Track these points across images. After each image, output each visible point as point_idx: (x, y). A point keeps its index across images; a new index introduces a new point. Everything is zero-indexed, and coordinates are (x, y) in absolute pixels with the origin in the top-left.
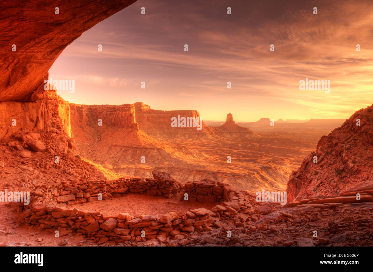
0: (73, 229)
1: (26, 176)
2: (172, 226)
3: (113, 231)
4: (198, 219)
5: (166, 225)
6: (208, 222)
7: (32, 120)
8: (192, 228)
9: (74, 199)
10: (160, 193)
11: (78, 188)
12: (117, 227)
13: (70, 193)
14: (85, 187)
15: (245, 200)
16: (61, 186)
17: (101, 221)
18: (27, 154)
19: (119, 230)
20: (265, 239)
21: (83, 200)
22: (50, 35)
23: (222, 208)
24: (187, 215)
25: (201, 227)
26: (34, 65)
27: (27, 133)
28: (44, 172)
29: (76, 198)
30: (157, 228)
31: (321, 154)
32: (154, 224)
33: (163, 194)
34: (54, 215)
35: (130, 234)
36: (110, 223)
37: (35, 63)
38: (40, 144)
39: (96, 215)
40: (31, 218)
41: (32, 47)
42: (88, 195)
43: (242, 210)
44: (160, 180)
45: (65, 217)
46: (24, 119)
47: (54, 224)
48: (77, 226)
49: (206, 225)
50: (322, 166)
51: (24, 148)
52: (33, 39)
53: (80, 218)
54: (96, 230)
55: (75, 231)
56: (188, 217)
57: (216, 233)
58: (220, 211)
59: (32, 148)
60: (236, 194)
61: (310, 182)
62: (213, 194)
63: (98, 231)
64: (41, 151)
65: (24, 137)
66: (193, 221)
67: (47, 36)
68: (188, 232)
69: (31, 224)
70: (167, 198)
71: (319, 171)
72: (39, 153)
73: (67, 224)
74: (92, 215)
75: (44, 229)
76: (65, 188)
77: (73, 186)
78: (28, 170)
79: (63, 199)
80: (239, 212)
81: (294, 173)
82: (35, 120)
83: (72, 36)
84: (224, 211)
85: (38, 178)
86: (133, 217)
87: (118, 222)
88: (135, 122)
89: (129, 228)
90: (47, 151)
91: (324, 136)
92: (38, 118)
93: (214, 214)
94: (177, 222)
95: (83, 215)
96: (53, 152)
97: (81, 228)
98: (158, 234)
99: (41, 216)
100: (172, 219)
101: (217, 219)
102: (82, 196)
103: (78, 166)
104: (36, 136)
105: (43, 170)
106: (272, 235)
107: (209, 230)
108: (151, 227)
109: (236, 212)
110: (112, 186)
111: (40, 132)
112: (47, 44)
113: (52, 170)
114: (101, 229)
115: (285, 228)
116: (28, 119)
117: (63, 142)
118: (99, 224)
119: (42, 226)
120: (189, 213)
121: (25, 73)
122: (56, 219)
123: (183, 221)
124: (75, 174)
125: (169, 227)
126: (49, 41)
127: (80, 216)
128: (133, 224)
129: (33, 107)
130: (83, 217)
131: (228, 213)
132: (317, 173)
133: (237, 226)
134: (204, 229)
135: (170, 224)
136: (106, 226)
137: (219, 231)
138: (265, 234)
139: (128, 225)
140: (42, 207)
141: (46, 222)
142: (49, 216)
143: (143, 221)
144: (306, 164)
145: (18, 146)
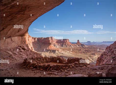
7: (24, 41)
9: (36, 63)
13: (35, 61)
14: (39, 60)
31: (107, 52)
33: (61, 62)
38: (26, 48)
41: (25, 21)
42: (40, 62)
46: (22, 41)
50: (107, 56)
59: (24, 49)
61: (104, 61)
64: (26, 50)
67: (29, 18)
71: (106, 57)
78: (23, 55)
81: (99, 58)
88: (50, 42)
91: (108, 47)
102: (38, 62)
126: (30, 20)
129: (24, 38)
132: (106, 58)
144: (102, 55)
145: (20, 48)
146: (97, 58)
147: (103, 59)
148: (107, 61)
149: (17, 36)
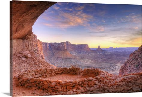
0: (38, 87)
1: (23, 67)
2: (79, 85)
3: (54, 88)
4: (89, 81)
5: (76, 84)
6: (93, 83)
7: (26, 46)
8: (87, 85)
9: (41, 76)
10: (74, 73)
11: (43, 72)
12: (56, 85)
13: (40, 74)
14: (45, 71)
15: (107, 74)
16: (36, 71)
17: (50, 83)
18: (24, 59)
19: (57, 87)
20: (117, 88)
21: (44, 76)
22: (32, 11)
23: (98, 77)
24: (85, 80)
25: (90, 85)
26: (26, 24)
27: (25, 51)
28: (30, 66)
29: (42, 75)
30: (72, 85)
31: (131, 60)
32: (71, 84)
33: (75, 73)
34: (31, 81)
35: (61, 88)
36: (53, 84)
37: (27, 23)
38: (29, 56)
39: (48, 81)
40: (21, 83)
41: (25, 16)
42: (47, 74)
43: (106, 78)
44: (74, 68)
45: (35, 82)
46: (23, 46)
47: (31, 85)
48: (40, 85)
49: (92, 84)
50: (131, 64)
51: (23, 57)
52: (25, 12)
53: (41, 82)
54: (48, 87)
55: (39, 88)
56: (85, 81)
57: (97, 87)
58: (97, 78)
59: (26, 57)
60: (103, 72)
61: (127, 70)
62: (94, 73)
63: (48, 88)
64: (30, 58)
65: (23, 53)
66: (87, 82)
67: (31, 11)
68: (85, 87)
69: (21, 85)
70: (77, 75)
71: (130, 66)
72: (29, 59)
73: (36, 85)
74: (46, 81)
75: (27, 87)
76: (37, 71)
77: (41, 71)
78: (24, 65)
79: (37, 76)
80: (105, 79)
81: (123, 67)
82: (27, 46)
83: (41, 12)
84: (99, 78)
85: (28, 68)
86: (63, 81)
87: (56, 84)
88: (66, 49)
89: (61, 86)
90: (32, 58)
91: (132, 53)
92: (29, 45)
93: (96, 80)
94: (81, 83)
95: (43, 81)
96: (34, 58)
97: (42, 87)
98: (73, 88)
99: (25, 82)
100: (79, 82)
101: (97, 82)
102: (44, 74)
103: (44, 64)
104: (28, 52)
105: (30, 65)
106: (120, 86)
107: (93, 86)
108: (70, 85)
109: (104, 79)
110: (56, 71)
111: (29, 51)
112: (31, 15)
113: (34, 65)
114: (50, 87)
115: (125, 84)
116: (25, 46)
117: (40, 56)
118: (49, 84)
119: (26, 86)
120: (85, 79)
121: (23, 27)
122: (32, 83)
123: (83, 83)
124: (42, 67)
125: (77, 85)
126: (32, 14)
127: (42, 81)
128: (63, 84)
129: (27, 41)
130: (43, 82)
131: (101, 79)
133: (105, 84)
134: (92, 86)
135: (78, 84)
136: (52, 85)
137: (97, 86)
138: (117, 86)
139: (61, 85)
140: (26, 78)
141: (28, 84)
142: (29, 82)
143: (67, 83)
144: (126, 64)
145: (21, 56)
146: (120, 66)
147: (126, 68)
148: (130, 70)
149: (16, 38)
